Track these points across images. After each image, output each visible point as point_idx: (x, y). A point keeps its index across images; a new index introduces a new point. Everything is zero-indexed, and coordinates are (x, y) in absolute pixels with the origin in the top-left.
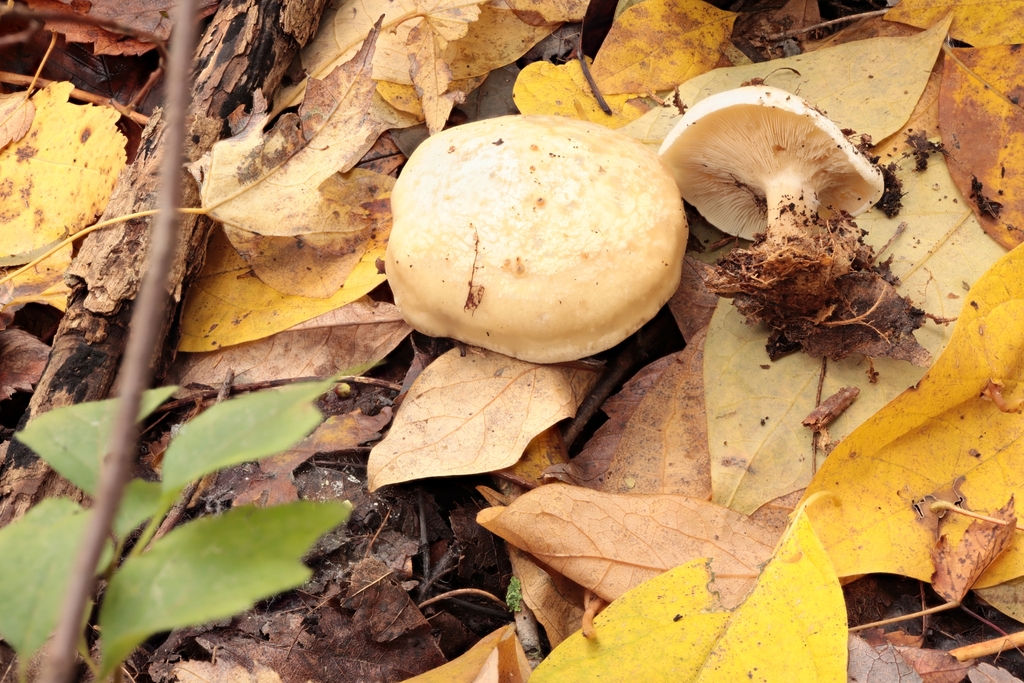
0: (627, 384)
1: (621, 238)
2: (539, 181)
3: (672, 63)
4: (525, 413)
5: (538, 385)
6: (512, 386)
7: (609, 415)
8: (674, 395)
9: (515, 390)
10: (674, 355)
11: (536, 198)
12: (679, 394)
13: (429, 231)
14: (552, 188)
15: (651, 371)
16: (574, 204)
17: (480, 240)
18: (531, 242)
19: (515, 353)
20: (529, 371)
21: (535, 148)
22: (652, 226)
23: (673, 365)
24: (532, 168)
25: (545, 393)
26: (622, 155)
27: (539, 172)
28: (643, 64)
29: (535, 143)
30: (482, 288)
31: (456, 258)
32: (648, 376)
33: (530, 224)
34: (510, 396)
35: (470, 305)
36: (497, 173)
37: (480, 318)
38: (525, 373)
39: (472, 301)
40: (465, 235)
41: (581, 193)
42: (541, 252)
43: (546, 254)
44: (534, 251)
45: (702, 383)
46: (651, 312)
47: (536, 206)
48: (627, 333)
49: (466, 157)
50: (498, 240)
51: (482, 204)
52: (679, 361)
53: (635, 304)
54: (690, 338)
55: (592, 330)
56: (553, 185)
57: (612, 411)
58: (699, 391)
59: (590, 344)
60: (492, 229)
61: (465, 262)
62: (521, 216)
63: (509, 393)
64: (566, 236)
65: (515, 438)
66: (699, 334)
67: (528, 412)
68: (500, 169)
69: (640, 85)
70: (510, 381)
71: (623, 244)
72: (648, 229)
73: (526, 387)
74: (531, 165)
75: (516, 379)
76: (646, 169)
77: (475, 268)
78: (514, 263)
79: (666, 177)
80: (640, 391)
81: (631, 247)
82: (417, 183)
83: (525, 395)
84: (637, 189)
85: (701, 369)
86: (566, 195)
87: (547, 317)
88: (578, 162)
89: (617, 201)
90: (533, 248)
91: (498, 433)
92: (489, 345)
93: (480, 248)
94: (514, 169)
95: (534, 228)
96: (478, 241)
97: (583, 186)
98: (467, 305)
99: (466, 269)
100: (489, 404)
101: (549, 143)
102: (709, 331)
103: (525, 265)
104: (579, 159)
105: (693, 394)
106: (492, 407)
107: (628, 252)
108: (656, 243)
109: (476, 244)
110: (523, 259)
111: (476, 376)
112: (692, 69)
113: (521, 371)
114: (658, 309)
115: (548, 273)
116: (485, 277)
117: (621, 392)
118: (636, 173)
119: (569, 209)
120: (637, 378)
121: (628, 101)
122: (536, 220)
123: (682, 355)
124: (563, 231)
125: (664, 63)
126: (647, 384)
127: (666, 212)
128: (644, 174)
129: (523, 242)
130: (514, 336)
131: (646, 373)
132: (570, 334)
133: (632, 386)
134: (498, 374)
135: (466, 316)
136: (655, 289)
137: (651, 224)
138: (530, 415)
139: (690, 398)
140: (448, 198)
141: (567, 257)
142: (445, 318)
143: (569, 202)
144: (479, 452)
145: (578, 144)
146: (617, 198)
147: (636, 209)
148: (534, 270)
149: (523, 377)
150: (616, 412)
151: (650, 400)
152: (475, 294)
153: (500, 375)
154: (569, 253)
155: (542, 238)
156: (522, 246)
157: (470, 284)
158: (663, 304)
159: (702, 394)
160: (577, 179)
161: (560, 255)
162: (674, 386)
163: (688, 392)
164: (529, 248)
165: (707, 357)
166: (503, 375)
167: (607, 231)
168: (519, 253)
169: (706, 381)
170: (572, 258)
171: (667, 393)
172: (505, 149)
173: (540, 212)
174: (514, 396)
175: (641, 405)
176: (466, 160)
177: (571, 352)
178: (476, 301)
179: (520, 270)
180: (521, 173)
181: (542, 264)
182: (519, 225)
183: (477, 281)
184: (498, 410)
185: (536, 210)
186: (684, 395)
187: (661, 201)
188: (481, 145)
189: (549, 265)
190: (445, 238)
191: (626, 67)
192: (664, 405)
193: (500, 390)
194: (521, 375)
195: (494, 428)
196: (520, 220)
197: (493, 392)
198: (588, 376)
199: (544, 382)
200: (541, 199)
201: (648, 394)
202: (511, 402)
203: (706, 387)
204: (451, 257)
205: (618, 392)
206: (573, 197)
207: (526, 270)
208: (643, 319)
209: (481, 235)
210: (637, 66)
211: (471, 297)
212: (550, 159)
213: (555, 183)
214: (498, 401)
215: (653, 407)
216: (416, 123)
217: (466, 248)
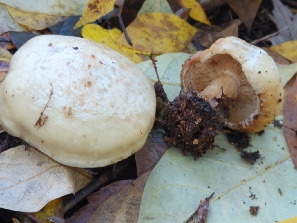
0: (103, 189)
1: (124, 113)
2: (92, 73)
3: (162, 43)
4: (49, 187)
5: (59, 175)
6: (45, 172)
7: (90, 201)
8: (125, 200)
9: (46, 175)
10: (130, 181)
11: (87, 81)
12: (128, 200)
13: (28, 81)
14: (97, 79)
15: (117, 185)
16: (105, 90)
17: (54, 93)
18: (79, 102)
19: (53, 156)
20: (56, 166)
21: (93, 57)
22: (140, 112)
23: (129, 185)
24: (90, 66)
25: (62, 179)
26: (134, 74)
27: (93, 69)
28: (147, 40)
29: (94, 54)
30: (47, 117)
31: (38, 99)
32: (115, 187)
33: (81, 93)
34: (43, 177)
35: (38, 124)
36: (71, 63)
37: (41, 132)
38: (54, 167)
39: (40, 122)
40: (46, 88)
41: (110, 86)
42: (83, 108)
43: (85, 111)
44: (79, 107)
45: (141, 199)
46: (126, 155)
47: (87, 85)
48: (112, 162)
49: (57, 51)
50: (62, 96)
51: (59, 76)
52: (133, 185)
53: (120, 148)
54: (141, 174)
55: (96, 155)
56: (98, 77)
57: (92, 200)
58: (138, 202)
59: (92, 162)
60: (61, 89)
61: (43, 102)
62: (78, 87)
63: (43, 176)
64: (97, 104)
65: (40, 199)
66: (146, 174)
67: (51, 187)
68: (73, 61)
69: (144, 48)
70: (45, 169)
71: (124, 117)
72: (138, 113)
73: (53, 175)
74: (89, 64)
75: (48, 169)
76: (144, 84)
77: (47, 106)
78: (67, 110)
79: (152, 91)
80: (109, 194)
81: (127, 119)
82: (28, 56)
83: (51, 178)
84: (138, 93)
85: (142, 192)
86: (103, 84)
87: (75, 141)
88: (112, 70)
89: (127, 95)
90: (79, 105)
91: (32, 194)
92: (40, 148)
93: (52, 97)
94: (80, 63)
95: (82, 95)
96: (52, 94)
97: (112, 82)
98: (36, 124)
99: (42, 106)
100: (31, 178)
101: (100, 56)
102: (151, 173)
103: (73, 112)
104: (113, 69)
105: (135, 202)
106: (33, 180)
107: (125, 121)
108: (139, 121)
109: (51, 95)
110: (73, 109)
111: (28, 162)
112: (171, 48)
113: (52, 165)
114: (130, 155)
115: (83, 120)
116: (51, 113)
117: (98, 192)
118: (139, 84)
119: (103, 91)
120: (109, 187)
121: (137, 54)
122: (85, 92)
123: (134, 182)
124: (96, 101)
125: (158, 42)
126: (113, 191)
127: (148, 108)
128: (142, 86)
129: (75, 101)
130: (55, 146)
131: (114, 185)
132: (84, 153)
133: (105, 190)
134: (40, 164)
135: (34, 129)
136: (133, 144)
137: (140, 111)
138: (51, 189)
139: (133, 204)
140: (42, 68)
141: (95, 115)
142: (22, 127)
143: (103, 88)
144: (20, 201)
145: (115, 61)
146: (127, 93)
147: (134, 102)
148: (76, 116)
149: (52, 169)
150: (93, 201)
151: (112, 199)
152: (43, 119)
153: (40, 165)
154: (96, 113)
155: (85, 101)
156: (74, 102)
157: (42, 114)
158: (133, 153)
159: (139, 204)
160: (110, 78)
161: (92, 113)
162: (127, 196)
163: (133, 201)
164: (77, 105)
165: (146, 186)
166: (42, 165)
167: (118, 108)
168: (71, 106)
169: (143, 198)
170: (97, 116)
171: (122, 199)
172: (78, 52)
173: (88, 89)
174: (45, 178)
175: (107, 201)
176: (57, 52)
177: (81, 163)
178: (42, 123)
179: (70, 114)
180: (83, 66)
181: (82, 115)
182: (76, 91)
183: (46, 113)
184: (35, 182)
185: (86, 87)
186: (130, 202)
187: (147, 102)
188: (66, 47)
189: (84, 116)
190: (35, 87)
191: (139, 38)
192: (119, 204)
193: (39, 173)
194: (51, 167)
195: (31, 191)
196: (77, 89)
197: (35, 173)
198: (84, 179)
199: (63, 174)
200: (90, 82)
201: (112, 196)
202: (43, 180)
203: (142, 201)
204: (36, 97)
205: (97, 191)
206: (106, 86)
207: (72, 115)
208: (122, 158)
209: (55, 90)
210: (144, 40)
211: (40, 120)
212: (99, 64)
213: (99, 77)
214: (37, 178)
215: (113, 204)
216: (26, 31)
217: (45, 95)
